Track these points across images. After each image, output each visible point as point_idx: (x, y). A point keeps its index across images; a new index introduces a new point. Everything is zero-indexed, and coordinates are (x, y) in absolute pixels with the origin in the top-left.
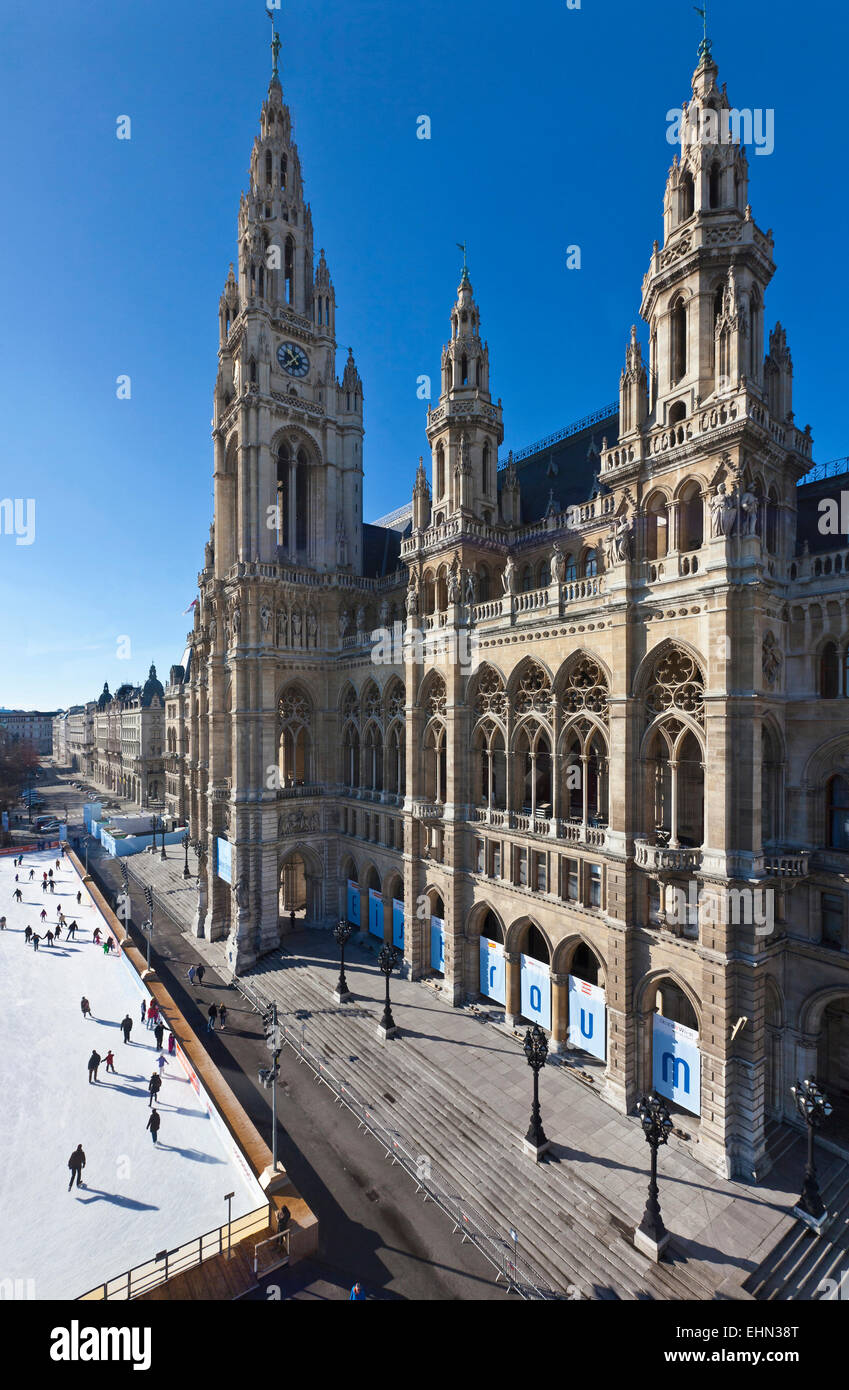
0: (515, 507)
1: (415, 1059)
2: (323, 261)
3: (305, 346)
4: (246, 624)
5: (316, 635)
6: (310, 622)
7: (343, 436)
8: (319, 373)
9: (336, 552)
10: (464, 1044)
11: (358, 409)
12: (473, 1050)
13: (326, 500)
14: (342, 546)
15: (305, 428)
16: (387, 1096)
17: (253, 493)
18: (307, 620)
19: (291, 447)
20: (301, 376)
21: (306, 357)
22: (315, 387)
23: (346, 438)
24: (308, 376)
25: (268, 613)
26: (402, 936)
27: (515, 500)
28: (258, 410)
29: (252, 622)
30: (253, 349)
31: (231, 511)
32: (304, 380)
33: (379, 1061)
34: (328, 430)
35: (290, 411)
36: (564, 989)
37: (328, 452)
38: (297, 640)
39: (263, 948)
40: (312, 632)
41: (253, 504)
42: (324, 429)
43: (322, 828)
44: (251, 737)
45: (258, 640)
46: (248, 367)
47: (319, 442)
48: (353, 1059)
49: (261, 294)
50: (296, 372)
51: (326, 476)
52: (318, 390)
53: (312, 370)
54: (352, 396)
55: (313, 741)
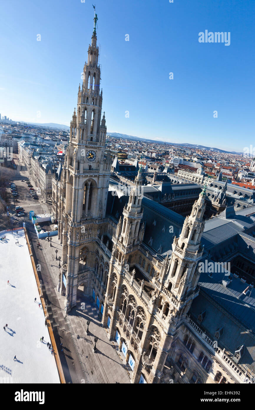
0: (142, 236)
1: (99, 362)
2: (104, 117)
3: (95, 150)
4: (72, 237)
5: (91, 234)
6: (89, 232)
7: (104, 177)
8: (99, 159)
9: (98, 213)
10: (108, 357)
11: (109, 169)
12: (110, 360)
13: (97, 198)
14: (100, 211)
15: (93, 178)
16: (92, 372)
17: (76, 202)
18: (89, 231)
19: (88, 183)
20: (93, 160)
21: (95, 154)
22: (97, 163)
23: (105, 178)
24: (95, 160)
25: (78, 235)
26: (103, 312)
27: (142, 235)
28: (79, 178)
29: (74, 236)
30: (79, 157)
31: (71, 193)
32: (94, 161)
33: (92, 360)
34: (100, 178)
35: (89, 175)
36: (129, 355)
37: (99, 184)
38: (86, 237)
39: (72, 306)
40: (90, 234)
41: (76, 205)
42: (99, 178)
43: (88, 277)
44: (72, 263)
45: (75, 241)
46: (77, 163)
47: (97, 181)
48: (87, 357)
49: (82, 139)
50: (92, 160)
51: (98, 191)
52: (98, 164)
53: (97, 157)
54: (108, 165)
55: (88, 258)
